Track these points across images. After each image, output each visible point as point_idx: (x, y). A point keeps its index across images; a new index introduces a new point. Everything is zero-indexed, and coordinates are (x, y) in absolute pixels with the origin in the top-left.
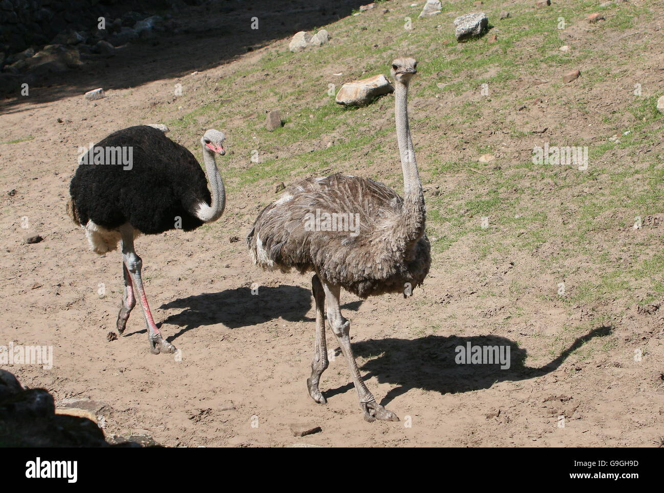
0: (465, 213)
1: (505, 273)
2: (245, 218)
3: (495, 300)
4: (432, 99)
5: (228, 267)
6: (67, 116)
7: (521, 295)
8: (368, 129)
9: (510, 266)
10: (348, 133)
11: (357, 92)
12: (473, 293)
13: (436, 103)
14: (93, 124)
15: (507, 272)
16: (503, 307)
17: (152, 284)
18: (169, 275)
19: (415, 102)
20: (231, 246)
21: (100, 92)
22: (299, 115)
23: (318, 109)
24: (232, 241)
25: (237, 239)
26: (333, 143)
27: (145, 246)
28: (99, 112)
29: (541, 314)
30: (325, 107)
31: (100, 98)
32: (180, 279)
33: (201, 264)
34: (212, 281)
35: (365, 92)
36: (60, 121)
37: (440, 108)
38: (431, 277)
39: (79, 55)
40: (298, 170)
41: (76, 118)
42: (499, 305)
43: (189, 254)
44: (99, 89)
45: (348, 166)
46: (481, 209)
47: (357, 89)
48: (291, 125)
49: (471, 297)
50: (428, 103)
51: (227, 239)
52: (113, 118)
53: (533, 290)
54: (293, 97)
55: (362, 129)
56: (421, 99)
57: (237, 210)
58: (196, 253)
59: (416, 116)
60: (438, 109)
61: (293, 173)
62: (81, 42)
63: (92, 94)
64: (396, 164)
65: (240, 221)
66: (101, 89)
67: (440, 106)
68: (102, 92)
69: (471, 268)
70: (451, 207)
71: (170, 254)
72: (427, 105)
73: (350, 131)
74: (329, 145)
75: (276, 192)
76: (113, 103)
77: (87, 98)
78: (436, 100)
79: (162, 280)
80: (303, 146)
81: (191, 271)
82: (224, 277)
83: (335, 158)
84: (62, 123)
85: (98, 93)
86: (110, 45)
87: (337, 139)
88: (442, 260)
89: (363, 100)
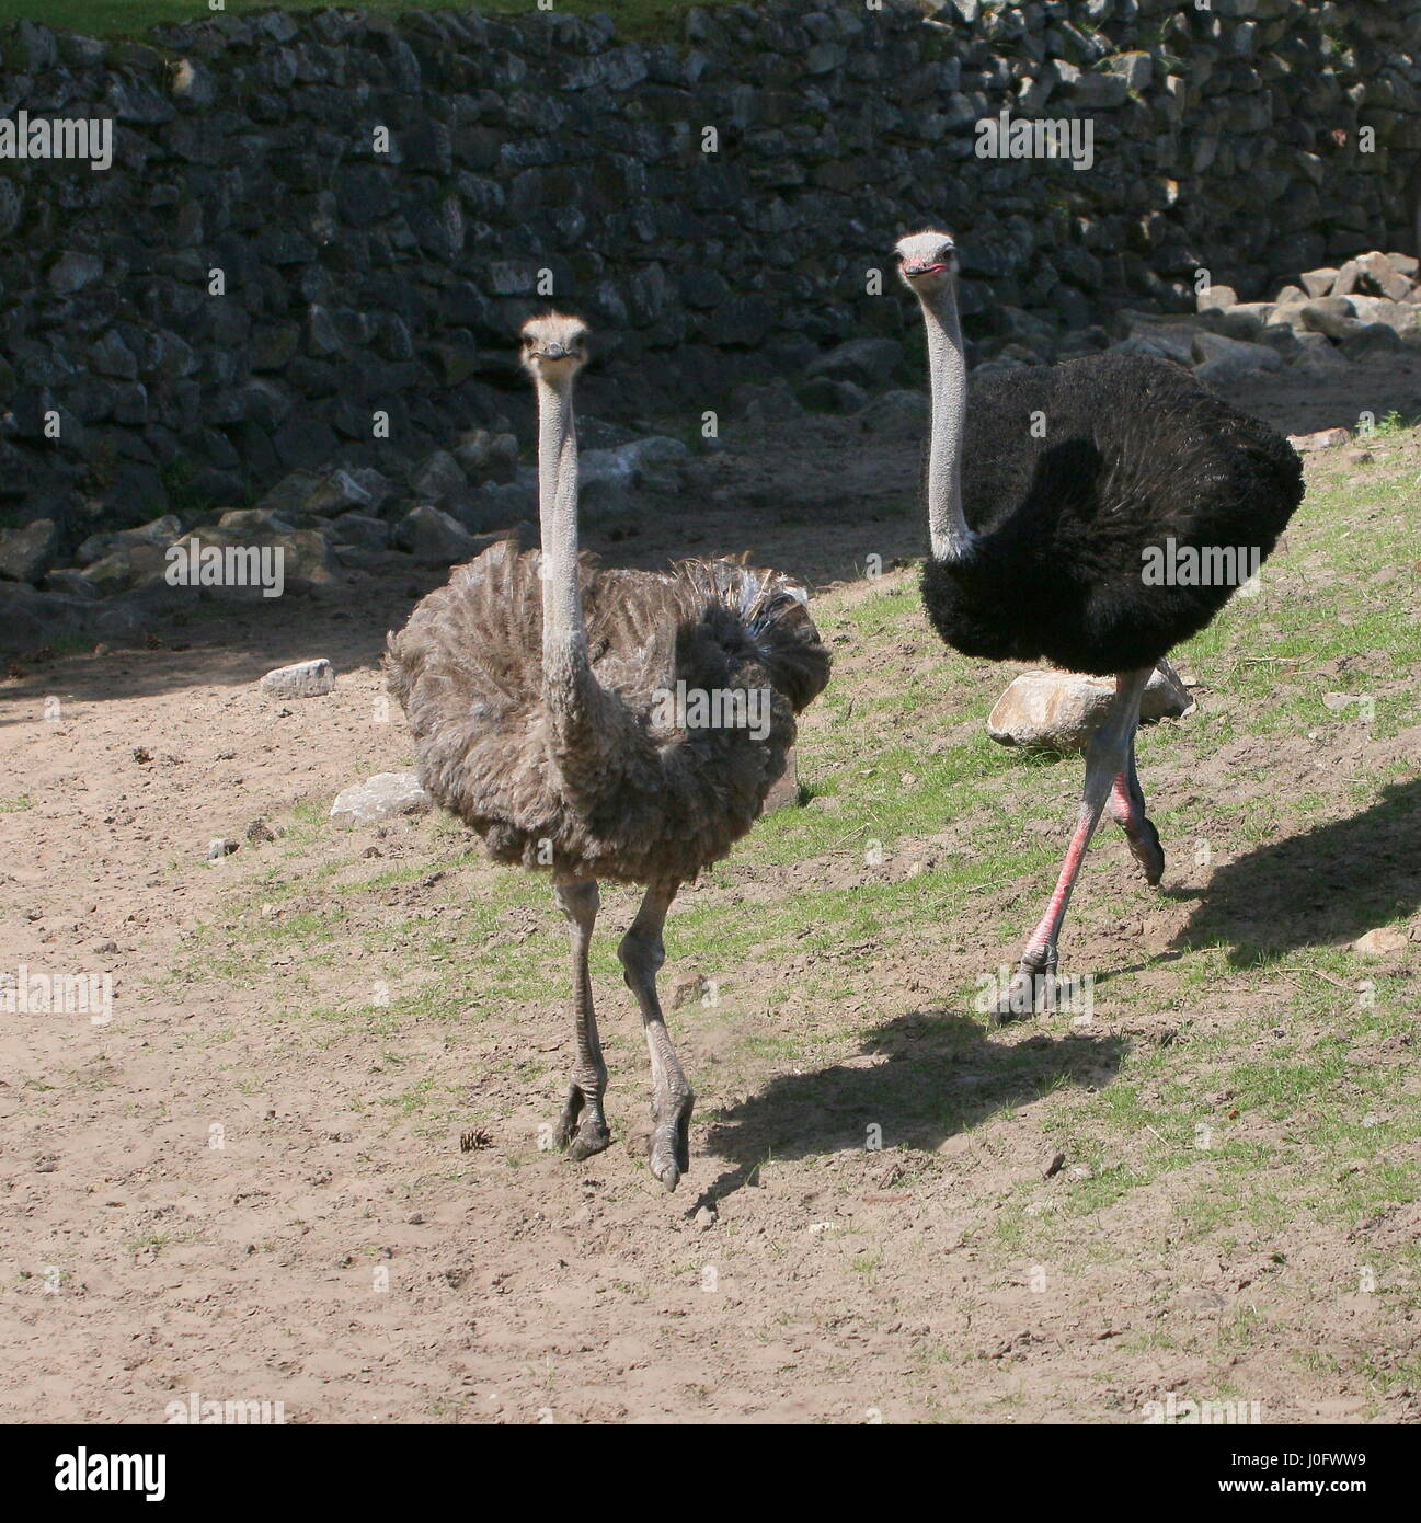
0: (1220, 1100)
1: (1241, 1287)
2: (543, 1081)
3: (1166, 1362)
4: (1297, 742)
5: (417, 1221)
6: (174, 744)
7: (1249, 1350)
8: (1058, 829)
9: (1269, 1264)
10: (989, 837)
11: (1054, 703)
12: (1108, 1335)
13: (1305, 759)
14: (244, 775)
15: (1248, 1283)
16: (1183, 1383)
17: (161, 1260)
18: (225, 1236)
19: (1236, 749)
20: (460, 1162)
21: (320, 670)
22: (868, 772)
23: (936, 758)
24: (466, 1147)
25: (485, 1142)
26: (931, 865)
27: (193, 1145)
28: (286, 737)
29: (1286, 1411)
30: (960, 751)
31: (317, 691)
32: (252, 1249)
33: (342, 1212)
34: (350, 1260)
35: (1082, 703)
36: (142, 757)
37: (1314, 776)
38: (1015, 1284)
39: (325, 548)
40: (777, 942)
41: (202, 752)
42: (1173, 1376)
43: (319, 1178)
44: (317, 662)
45: (937, 938)
46: (1274, 1092)
47: (1057, 693)
48: (830, 802)
49: (1099, 1347)
50: (1278, 755)
51: (454, 1142)
52: (320, 756)
53: (1295, 1337)
54: (883, 717)
55: (1040, 826)
56: (1261, 740)
57: (526, 1054)
58: (342, 1174)
59: (1225, 795)
60: (1307, 779)
61: (757, 949)
62: (356, 507)
63: (288, 677)
64: (1089, 940)
65: (523, 1089)
66: (324, 661)
67: (1313, 768)
68: (328, 672)
69: (1147, 1263)
70: (1185, 1080)
71: (258, 1176)
72: (1275, 764)
73: (996, 829)
74: (916, 869)
75: (677, 1007)
76: (348, 709)
77: (270, 690)
78: (1309, 748)
79: (200, 1248)
80: (831, 870)
81: (299, 1229)
82: (389, 1250)
83: (909, 912)
84: (147, 765)
85: (313, 673)
86: (453, 525)
87: (948, 853)
88: (1073, 1238)
89: (1073, 732)
